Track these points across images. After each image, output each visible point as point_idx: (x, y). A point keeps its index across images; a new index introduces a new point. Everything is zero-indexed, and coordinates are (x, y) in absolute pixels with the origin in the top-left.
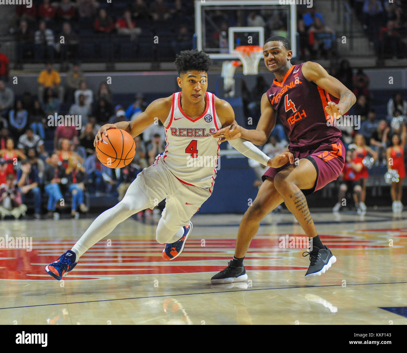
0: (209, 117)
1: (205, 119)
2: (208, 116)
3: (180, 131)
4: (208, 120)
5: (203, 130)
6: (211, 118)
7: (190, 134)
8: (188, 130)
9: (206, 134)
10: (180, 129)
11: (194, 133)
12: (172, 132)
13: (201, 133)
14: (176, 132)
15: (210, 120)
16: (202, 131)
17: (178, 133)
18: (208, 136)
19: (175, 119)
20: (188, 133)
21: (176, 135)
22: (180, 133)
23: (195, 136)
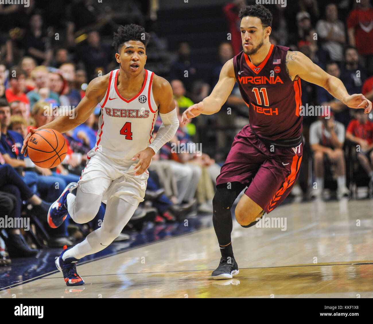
0: (143, 98)
1: (139, 99)
2: (143, 96)
3: (114, 112)
4: (142, 101)
5: (137, 111)
6: (145, 99)
7: (124, 115)
8: (121, 110)
9: (139, 115)
10: (114, 110)
11: (127, 113)
12: (107, 112)
13: (134, 114)
14: (110, 112)
15: (144, 101)
16: (135, 112)
17: (112, 114)
18: (141, 117)
19: (110, 99)
20: (122, 113)
21: (110, 115)
22: (114, 114)
23: (129, 117)
